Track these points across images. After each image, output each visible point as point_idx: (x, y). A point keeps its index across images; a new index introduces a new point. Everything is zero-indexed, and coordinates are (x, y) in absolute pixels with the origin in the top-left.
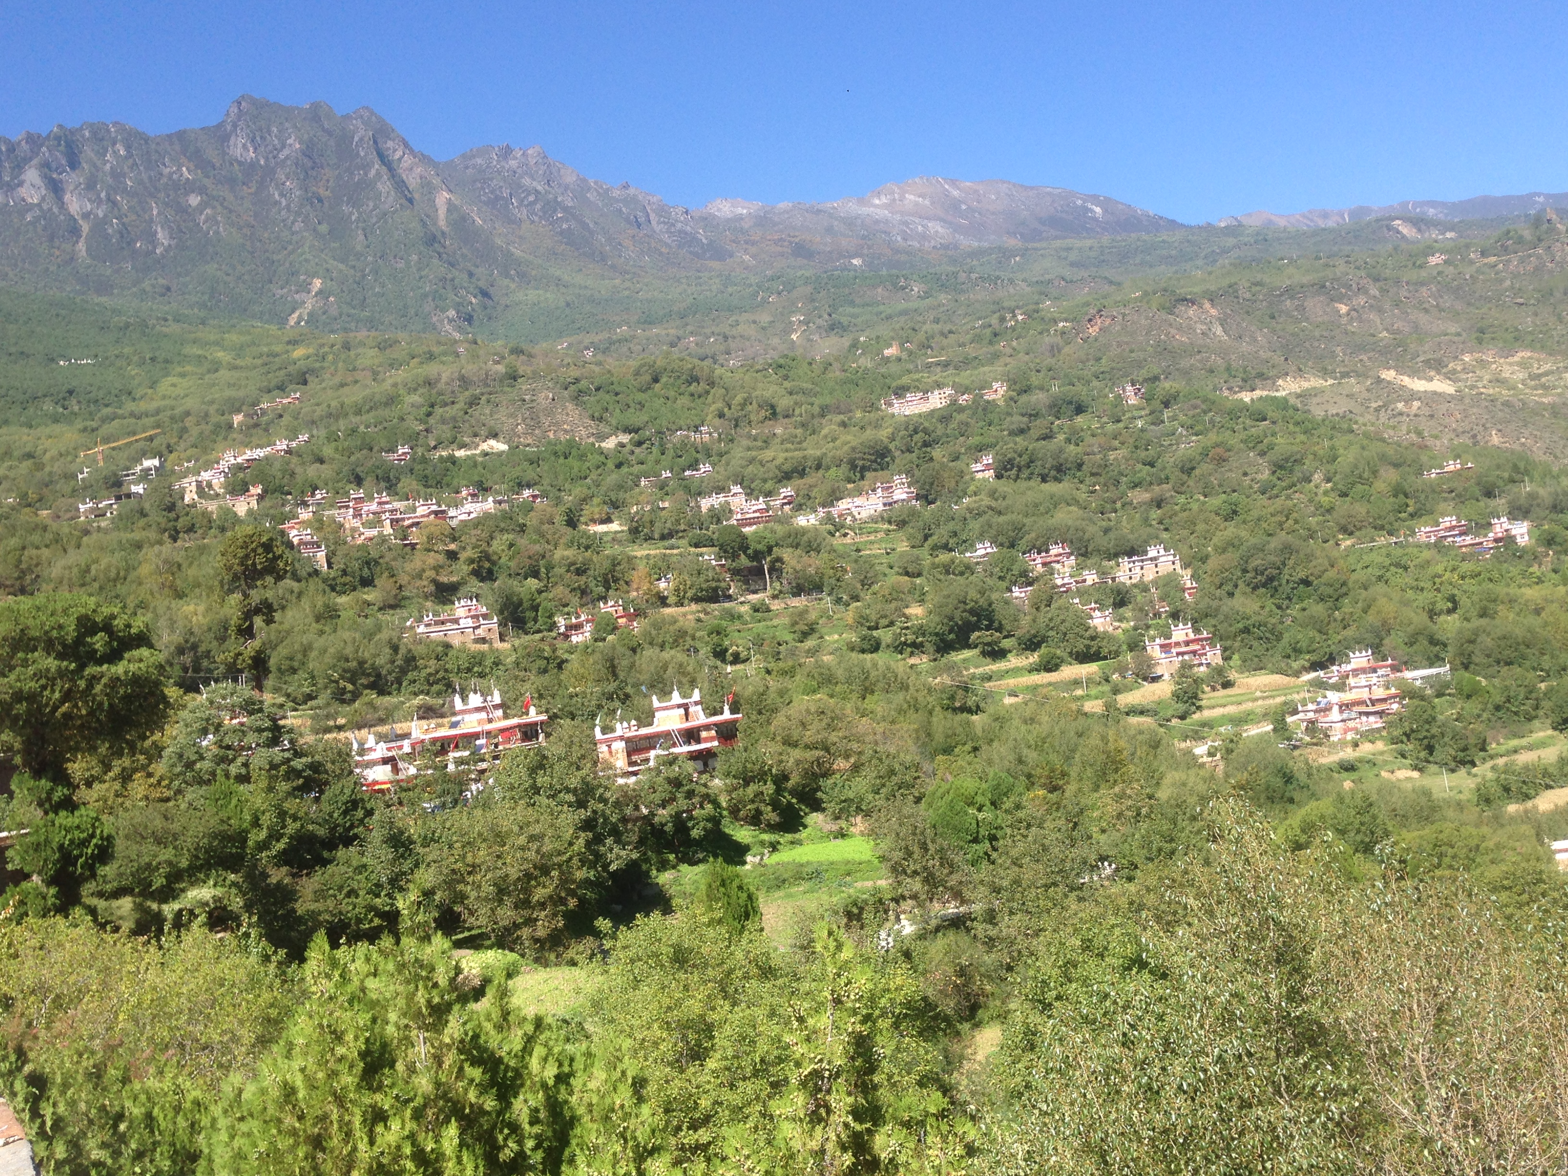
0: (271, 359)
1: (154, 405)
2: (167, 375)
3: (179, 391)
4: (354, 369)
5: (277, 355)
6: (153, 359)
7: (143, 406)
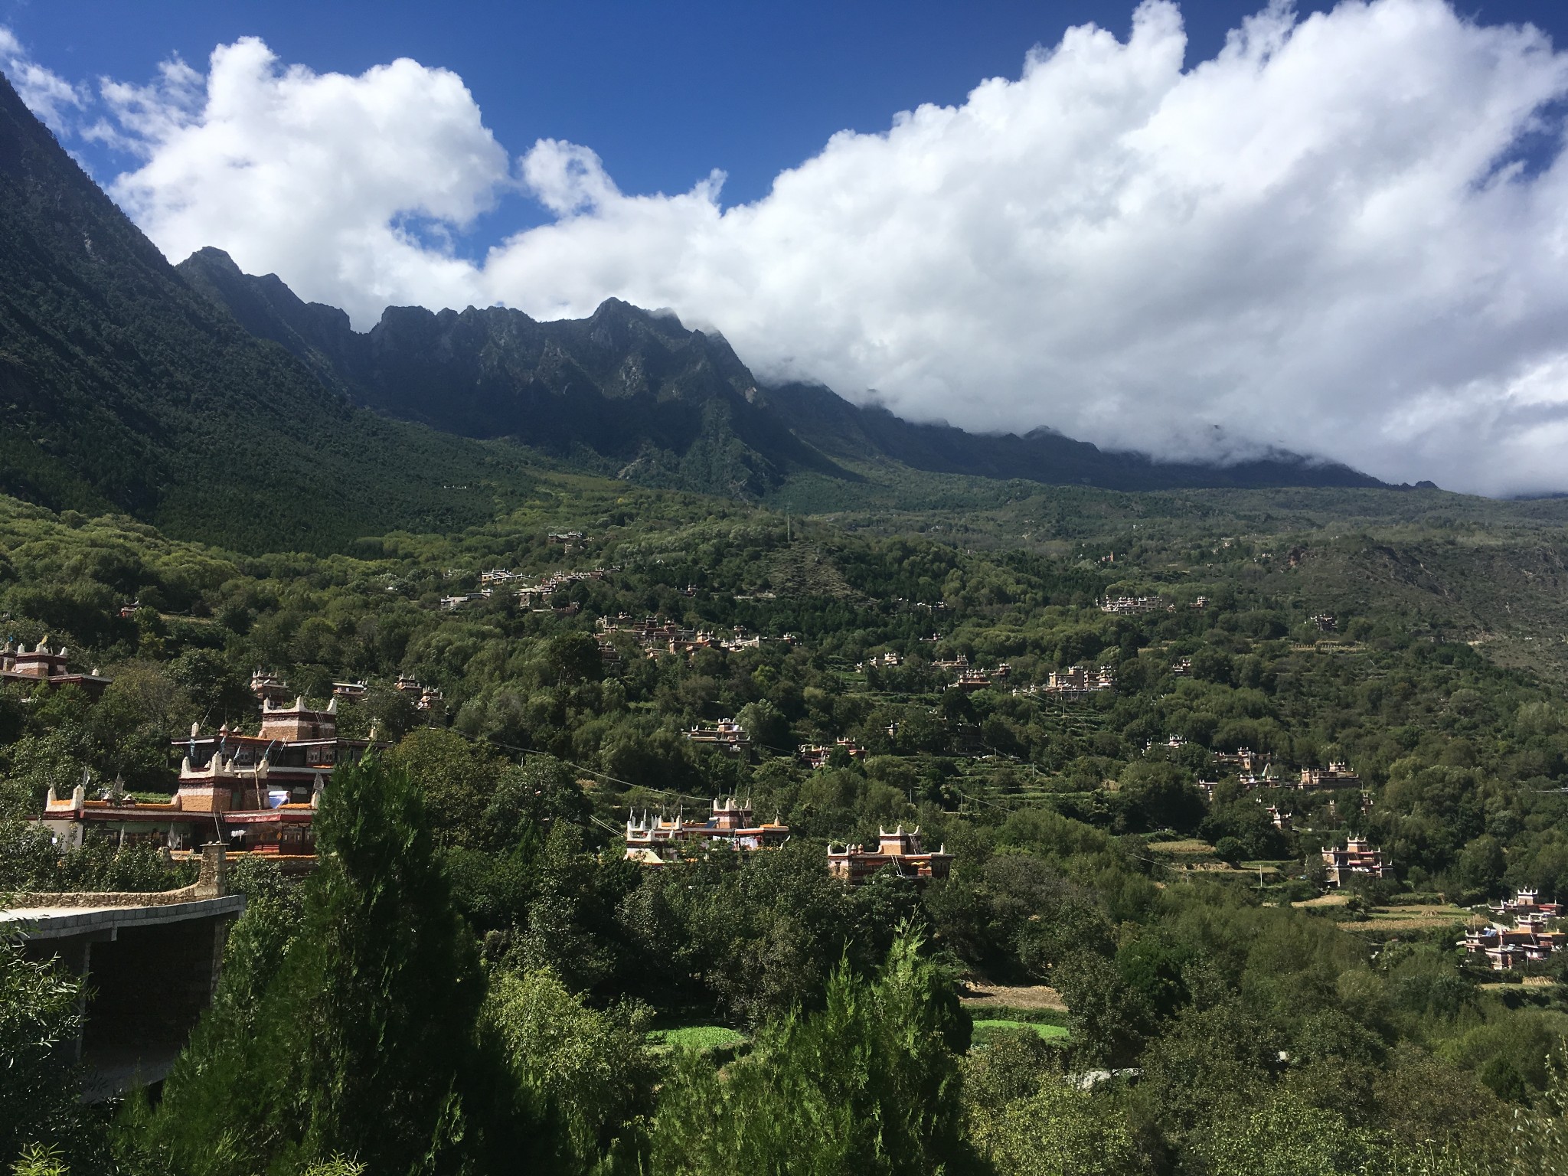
0: (600, 503)
1: (508, 528)
2: (521, 505)
3: (527, 519)
4: (662, 518)
5: (606, 500)
6: (512, 493)
7: (499, 528)
